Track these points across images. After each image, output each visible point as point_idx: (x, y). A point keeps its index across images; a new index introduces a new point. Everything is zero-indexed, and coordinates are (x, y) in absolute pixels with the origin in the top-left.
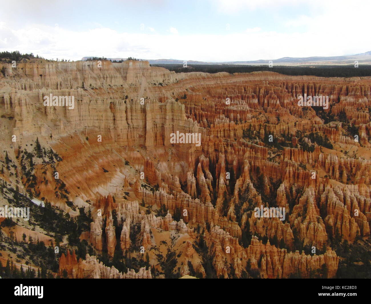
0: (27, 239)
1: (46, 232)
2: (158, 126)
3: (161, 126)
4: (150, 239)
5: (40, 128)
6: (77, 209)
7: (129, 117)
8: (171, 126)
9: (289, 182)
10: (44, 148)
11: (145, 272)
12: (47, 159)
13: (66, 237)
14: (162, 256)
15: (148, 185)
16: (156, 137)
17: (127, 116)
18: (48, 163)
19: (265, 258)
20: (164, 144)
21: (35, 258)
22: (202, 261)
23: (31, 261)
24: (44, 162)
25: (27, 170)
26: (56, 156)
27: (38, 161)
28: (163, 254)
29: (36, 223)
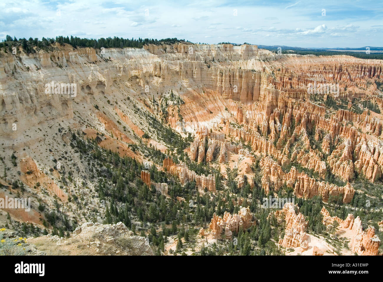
0: (152, 146)
1: (165, 144)
2: (250, 87)
3: (252, 87)
4: (224, 158)
5: (175, 83)
6: (187, 133)
7: (232, 81)
8: (258, 88)
9: (335, 133)
10: (175, 95)
11: (211, 177)
12: (175, 102)
13: (176, 149)
14: (230, 169)
15: (237, 124)
16: (248, 94)
17: (230, 80)
18: (176, 104)
19: (299, 182)
20: (252, 99)
21: (154, 158)
22: (254, 177)
23: (151, 159)
24: (174, 103)
25: (163, 107)
26: (182, 101)
27: (170, 103)
28: (231, 168)
29: (162, 139)
